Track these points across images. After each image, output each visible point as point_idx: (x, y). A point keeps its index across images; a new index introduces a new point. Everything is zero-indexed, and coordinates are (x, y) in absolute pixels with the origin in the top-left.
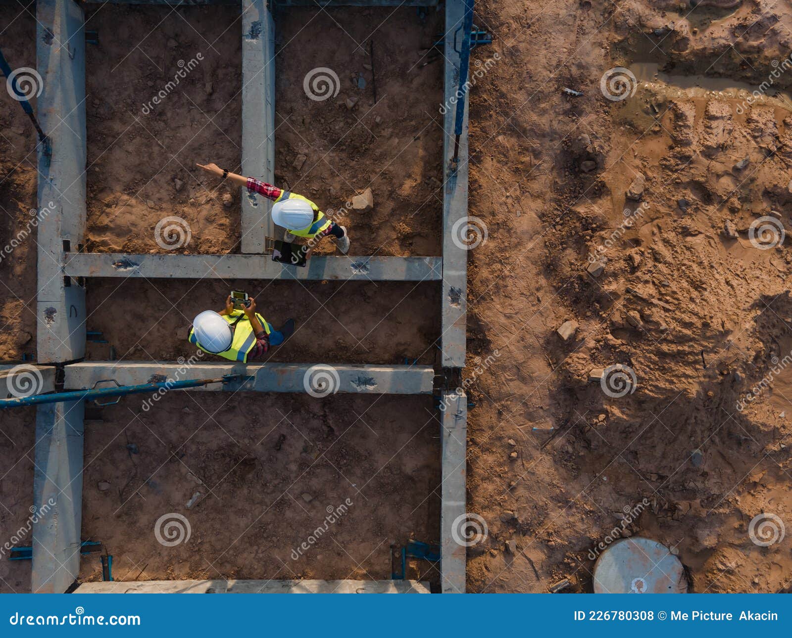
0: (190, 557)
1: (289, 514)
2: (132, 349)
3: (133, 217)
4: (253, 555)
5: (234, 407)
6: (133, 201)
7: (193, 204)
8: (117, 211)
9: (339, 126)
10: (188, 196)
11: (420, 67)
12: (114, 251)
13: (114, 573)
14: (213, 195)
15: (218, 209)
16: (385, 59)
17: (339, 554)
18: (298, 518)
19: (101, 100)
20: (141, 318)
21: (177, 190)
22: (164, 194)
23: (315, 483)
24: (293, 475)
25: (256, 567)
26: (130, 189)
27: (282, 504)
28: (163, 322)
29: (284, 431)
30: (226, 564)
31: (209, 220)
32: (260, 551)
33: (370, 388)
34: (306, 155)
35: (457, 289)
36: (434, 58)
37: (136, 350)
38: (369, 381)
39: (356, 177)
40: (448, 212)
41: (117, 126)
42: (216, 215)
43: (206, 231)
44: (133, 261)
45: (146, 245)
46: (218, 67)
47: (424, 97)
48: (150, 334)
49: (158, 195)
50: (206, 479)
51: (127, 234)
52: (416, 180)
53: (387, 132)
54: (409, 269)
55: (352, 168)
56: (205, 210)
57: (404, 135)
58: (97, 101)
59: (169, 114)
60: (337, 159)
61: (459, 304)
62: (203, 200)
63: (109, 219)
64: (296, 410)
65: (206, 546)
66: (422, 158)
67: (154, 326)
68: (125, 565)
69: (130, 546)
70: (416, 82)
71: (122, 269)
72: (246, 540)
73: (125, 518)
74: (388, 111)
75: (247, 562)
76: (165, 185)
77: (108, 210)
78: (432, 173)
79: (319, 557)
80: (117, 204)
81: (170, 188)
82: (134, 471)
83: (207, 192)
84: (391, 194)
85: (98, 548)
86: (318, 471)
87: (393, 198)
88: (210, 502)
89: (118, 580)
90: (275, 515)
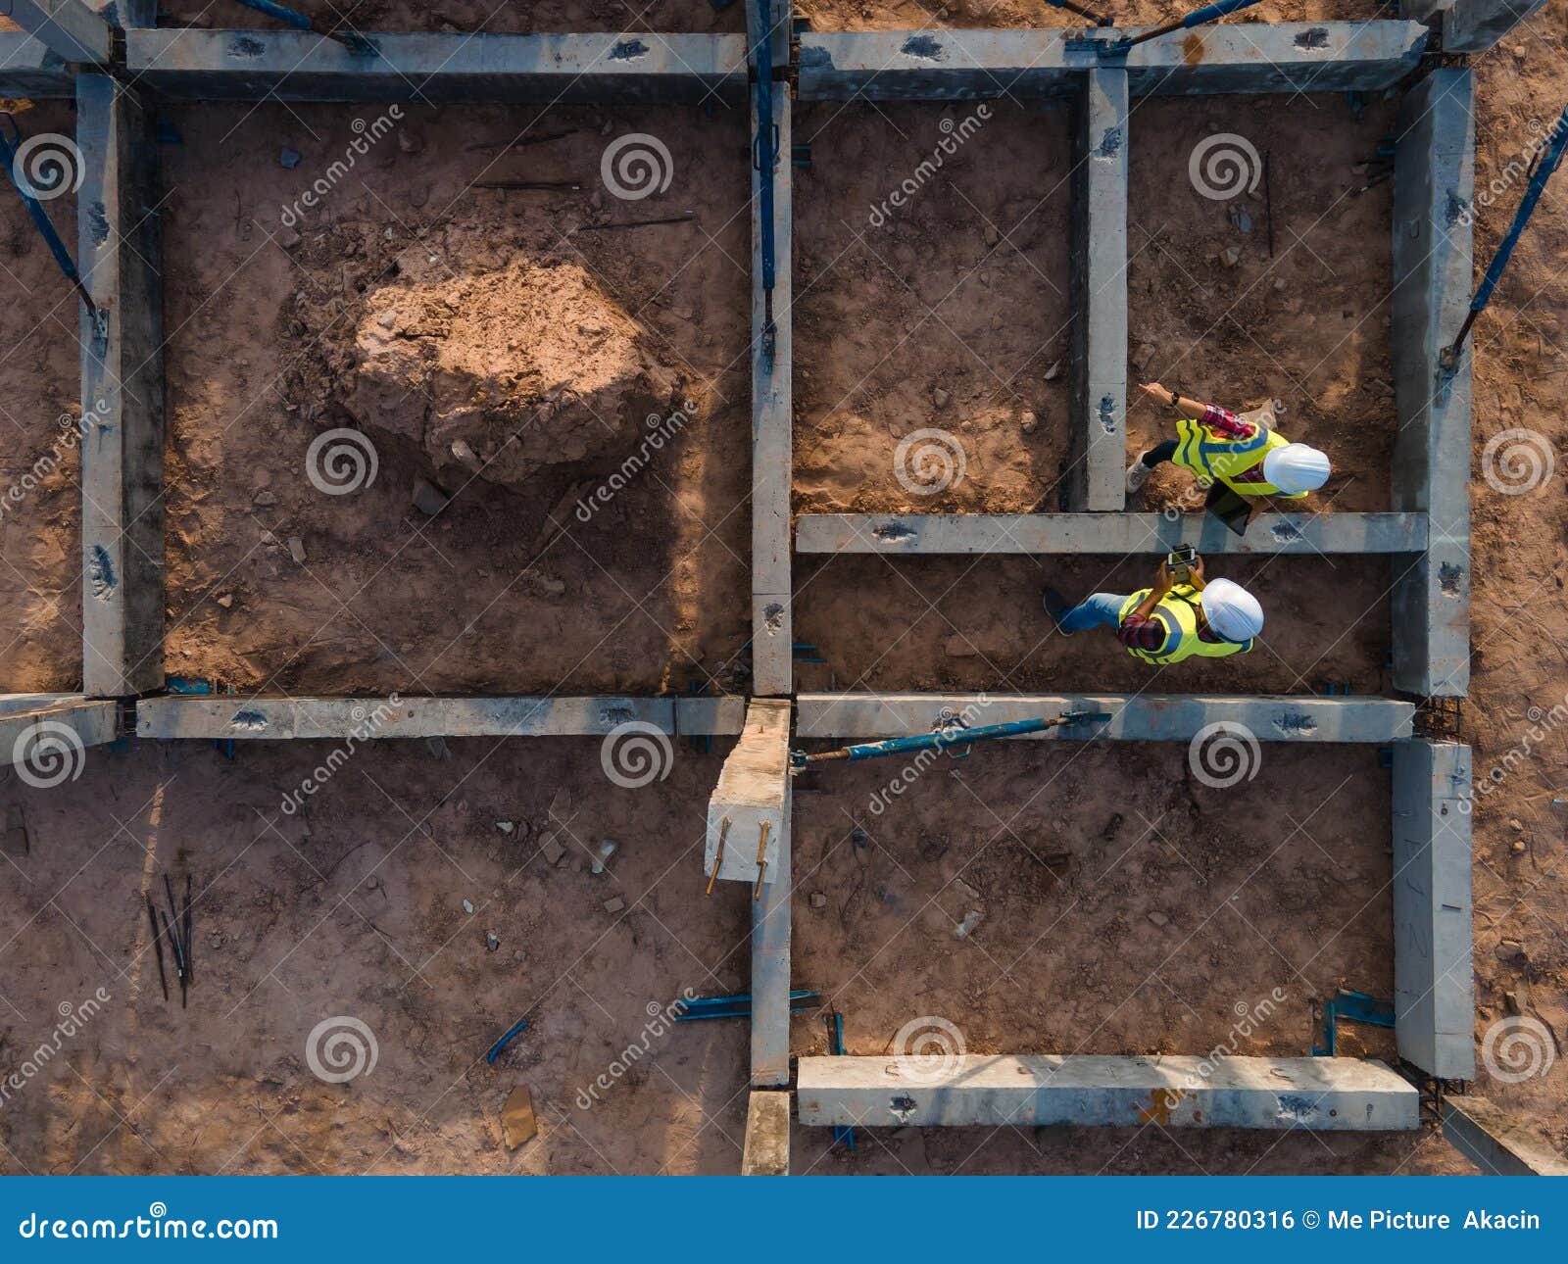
0: (967, 1017)
1: (1126, 947)
2: (866, 674)
3: (869, 454)
4: (1069, 1015)
5: (1037, 769)
6: (868, 428)
7: (967, 430)
8: (841, 442)
9: (1207, 294)
10: (957, 416)
11: (1355, 194)
12: (839, 510)
13: (846, 1042)
14: (1005, 414)
15: (1013, 437)
16: (1290, 181)
17: (1220, 1013)
18: (1143, 953)
19: (813, 258)
20: (883, 621)
21: (937, 407)
22: (915, 414)
23: (1170, 896)
24: (1134, 883)
25: (1077, 1034)
26: (861, 407)
27: (1112, 932)
28: (920, 629)
29: (1120, 807)
30: (1028, 1030)
31: (999, 456)
32: (1081, 1009)
33: (1306, 734)
34: (1154, 344)
35: (1453, 566)
36: (1378, 178)
37: (875, 673)
38: (1302, 721)
39: (1240, 380)
40: (1438, 438)
41: (841, 302)
42: (1012, 447)
43: (996, 475)
44: (908, 526)
45: (889, 499)
46: (1007, 200)
47: (1361, 244)
48: (897, 648)
49: (907, 416)
50: (984, 889)
51: (859, 481)
52: (1348, 384)
53: (1293, 305)
54: (1370, 534)
55: (1231, 365)
56: (992, 441)
57: (1325, 309)
58: (808, 262)
59: (922, 280)
60: (1202, 350)
61: (1457, 591)
62: (986, 422)
63: (828, 458)
64: (1141, 773)
65: (993, 1001)
66: (1358, 348)
67: (905, 634)
68: (862, 1030)
69: (865, 999)
70: (1346, 220)
71: (888, 540)
72: (1057, 989)
73: (852, 953)
74: (1294, 269)
75: (1062, 1027)
76: (918, 399)
77: (827, 442)
78: (1373, 373)
79: (1185, 1018)
80: (841, 433)
81: (925, 404)
82: (858, 877)
83: (993, 411)
84: (1303, 409)
85: (815, 1001)
86: (1174, 874)
87: (1308, 415)
88: (991, 928)
89: (855, 1054)
90: (1103, 949)
